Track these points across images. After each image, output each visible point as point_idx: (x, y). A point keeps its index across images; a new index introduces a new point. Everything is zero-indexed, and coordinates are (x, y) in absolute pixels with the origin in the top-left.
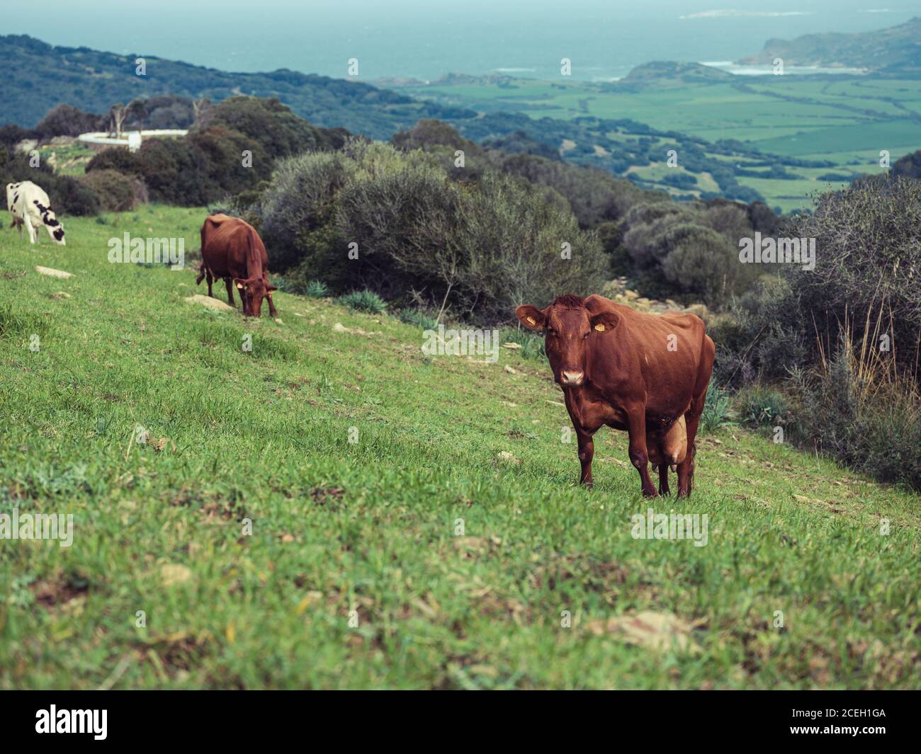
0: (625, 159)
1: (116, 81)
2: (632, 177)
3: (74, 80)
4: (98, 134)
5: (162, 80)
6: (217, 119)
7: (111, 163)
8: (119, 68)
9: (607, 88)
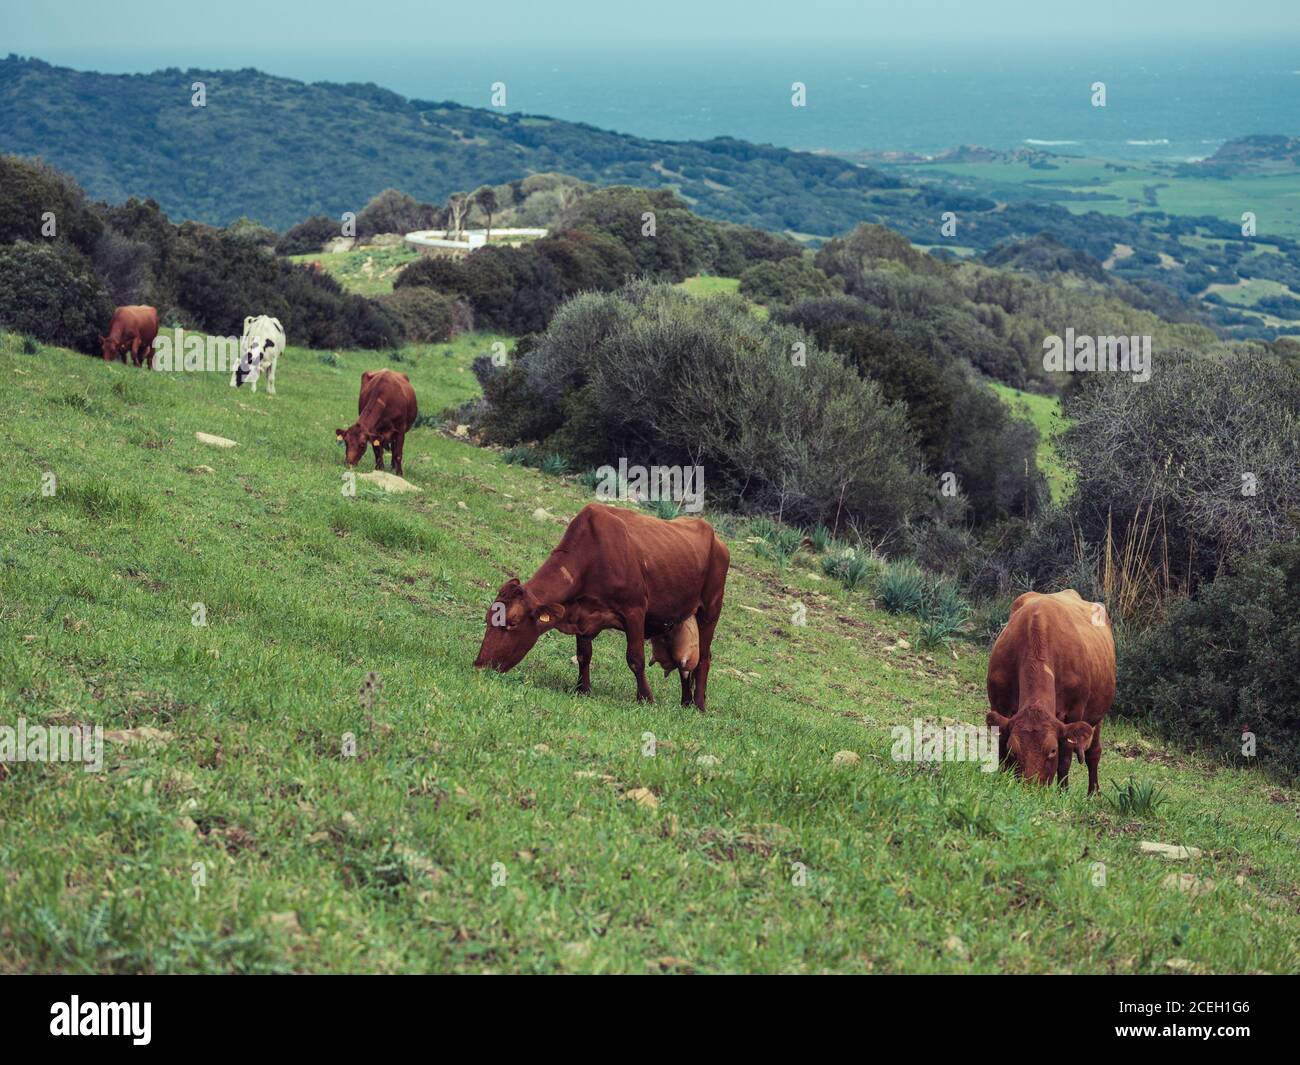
0: (1203, 273)
1: (492, 149)
2: (1211, 299)
3: (434, 148)
4: (432, 233)
5: (556, 148)
6: (583, 219)
7: (427, 278)
8: (496, 131)
9: (1185, 171)
